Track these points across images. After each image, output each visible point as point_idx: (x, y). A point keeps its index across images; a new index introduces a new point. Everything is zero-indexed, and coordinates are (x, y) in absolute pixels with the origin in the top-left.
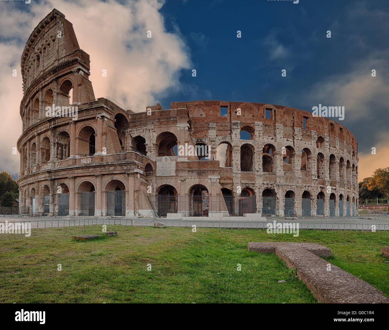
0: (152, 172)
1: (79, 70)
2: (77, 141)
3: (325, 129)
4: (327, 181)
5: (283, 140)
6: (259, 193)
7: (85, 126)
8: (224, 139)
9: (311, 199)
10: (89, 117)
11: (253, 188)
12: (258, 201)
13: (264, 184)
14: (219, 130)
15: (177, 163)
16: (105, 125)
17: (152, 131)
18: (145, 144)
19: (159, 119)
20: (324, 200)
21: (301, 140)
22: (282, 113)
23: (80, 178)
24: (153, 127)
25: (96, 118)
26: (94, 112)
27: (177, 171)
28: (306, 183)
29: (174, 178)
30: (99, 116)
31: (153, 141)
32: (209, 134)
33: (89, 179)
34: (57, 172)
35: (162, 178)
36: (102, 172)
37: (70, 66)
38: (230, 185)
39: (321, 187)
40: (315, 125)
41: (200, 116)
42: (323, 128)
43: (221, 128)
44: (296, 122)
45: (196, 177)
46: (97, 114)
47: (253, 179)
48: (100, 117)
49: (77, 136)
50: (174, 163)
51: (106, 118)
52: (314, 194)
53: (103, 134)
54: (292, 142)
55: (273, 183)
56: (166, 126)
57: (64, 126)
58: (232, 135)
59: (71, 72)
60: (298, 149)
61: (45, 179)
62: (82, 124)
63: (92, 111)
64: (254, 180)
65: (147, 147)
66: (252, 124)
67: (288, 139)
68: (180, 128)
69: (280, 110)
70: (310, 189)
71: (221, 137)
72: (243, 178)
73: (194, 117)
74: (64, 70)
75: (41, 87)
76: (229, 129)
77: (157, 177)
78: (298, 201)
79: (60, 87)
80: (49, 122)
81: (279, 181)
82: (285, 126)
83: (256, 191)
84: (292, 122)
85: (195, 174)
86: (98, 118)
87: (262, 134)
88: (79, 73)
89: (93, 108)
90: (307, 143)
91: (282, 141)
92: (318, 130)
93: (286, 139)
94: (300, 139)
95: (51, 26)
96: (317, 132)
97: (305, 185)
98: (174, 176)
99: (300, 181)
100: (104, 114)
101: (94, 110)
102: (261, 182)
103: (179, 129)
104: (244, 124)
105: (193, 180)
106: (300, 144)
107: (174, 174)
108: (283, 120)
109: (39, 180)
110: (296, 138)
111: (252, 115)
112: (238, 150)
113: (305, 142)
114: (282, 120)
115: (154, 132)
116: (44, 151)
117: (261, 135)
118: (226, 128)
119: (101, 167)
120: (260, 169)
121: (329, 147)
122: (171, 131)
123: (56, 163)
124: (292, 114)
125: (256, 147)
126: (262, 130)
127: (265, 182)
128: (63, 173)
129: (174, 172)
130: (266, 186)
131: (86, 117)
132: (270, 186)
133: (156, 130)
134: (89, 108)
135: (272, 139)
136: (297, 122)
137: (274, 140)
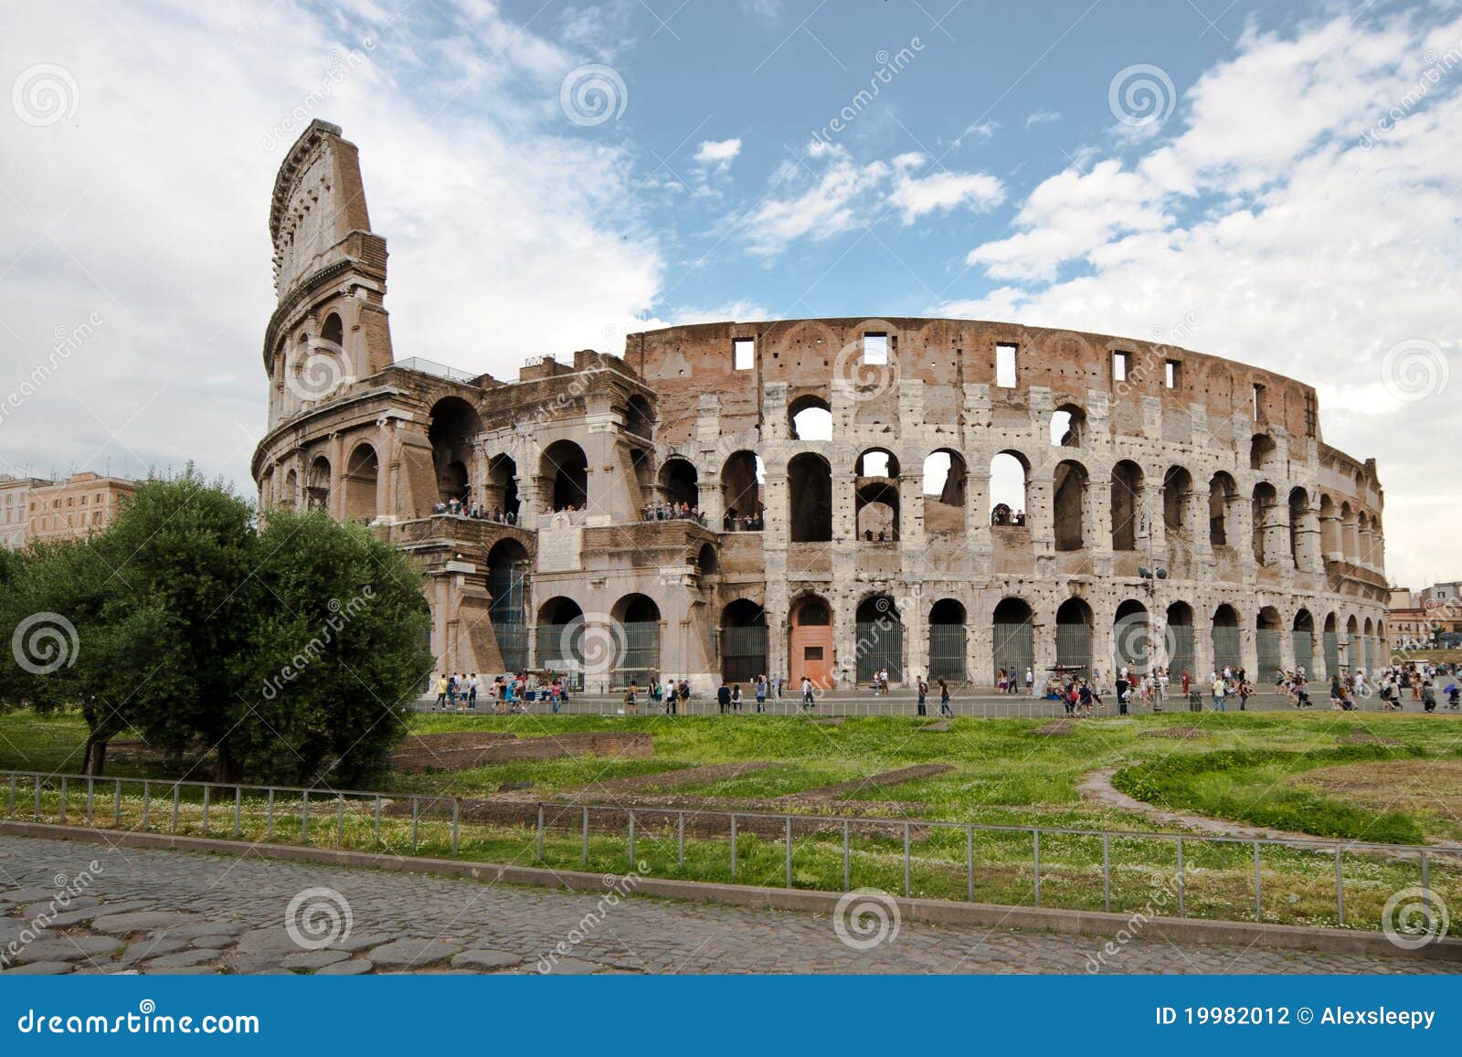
0: (526, 561)
1: (355, 287)
2: (344, 483)
3: (1089, 376)
4: (1099, 560)
5: (923, 432)
6: (844, 612)
7: (359, 443)
8: (739, 444)
9: (1034, 626)
10: (364, 420)
11: (824, 595)
12: (841, 637)
13: (861, 581)
14: (726, 416)
15: (586, 531)
16: (397, 443)
17: (531, 438)
18: (515, 477)
20: (1092, 627)
21: (989, 425)
22: (919, 343)
24: (532, 428)
25: (378, 423)
26: (373, 408)
27: (583, 555)
28: (1012, 572)
29: (577, 575)
30: (383, 416)
31: (533, 469)
32: (701, 431)
35: (550, 577)
37: (338, 276)
38: (757, 589)
39: (1071, 583)
40: (1045, 367)
41: (677, 375)
42: (1081, 373)
43: (733, 410)
44: (969, 366)
45: (629, 572)
46: (378, 412)
47: (825, 567)
48: (386, 421)
49: (345, 471)
50: (578, 532)
51: (402, 420)
52: (1045, 608)
53: (392, 466)
54: (955, 437)
55: (891, 576)
56: (561, 423)
57: (321, 443)
58: (762, 427)
59: (338, 294)
60: (976, 456)
62: (354, 438)
63: (370, 405)
64: (827, 569)
65: (519, 485)
66: (822, 389)
67: (941, 426)
68: (594, 428)
69: (911, 334)
70: (1025, 592)
71: (731, 437)
72: (794, 565)
73: (661, 381)
74: (326, 288)
75: (289, 325)
76: (755, 408)
77: (540, 574)
78: (977, 634)
79: (321, 330)
81: (908, 570)
82: (929, 382)
83: (836, 605)
84: (955, 368)
85: (626, 563)
86: (381, 422)
87: (852, 416)
88: (356, 296)
89: (370, 398)
90: (1012, 432)
91: (919, 436)
92: (1058, 385)
93: (933, 428)
94: (984, 423)
95: (314, 158)
96: (1056, 389)
97: (1004, 576)
98: (578, 572)
99: (985, 565)
100: (393, 412)
101: (375, 402)
102: (851, 575)
103: (591, 431)
104: (798, 388)
105: (623, 582)
106: (986, 438)
107: (577, 565)
108: (922, 365)
110: (970, 419)
111: (822, 360)
112: (779, 476)
113: (1002, 430)
114: (919, 367)
115: (535, 440)
117: (850, 420)
118: (745, 406)
120: (847, 532)
121: (1108, 436)
122: (574, 438)
124: (954, 341)
125: (836, 460)
126: (851, 406)
127: (864, 576)
129: (578, 557)
130: (866, 588)
131: (360, 421)
132: (878, 587)
133: (538, 436)
134: (363, 398)
135: (887, 430)
136: (972, 365)
137: (891, 435)
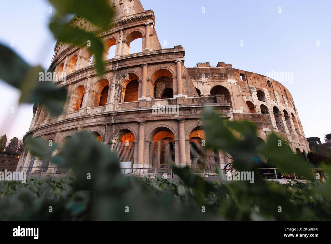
1: (152, 24)
2: (149, 83)
7: (159, 69)
8: (248, 99)
10: (167, 60)
15: (234, 114)
16: (184, 69)
17: (206, 83)
19: (212, 74)
22: (275, 85)
23: (152, 123)
24: (207, 80)
25: (176, 62)
26: (173, 57)
30: (180, 60)
31: (208, 92)
33: (166, 124)
34: (119, 115)
36: (187, 116)
37: (142, 20)
43: (244, 90)
46: (177, 58)
49: (150, 78)
53: (183, 77)
56: (218, 80)
57: (132, 68)
58: (252, 96)
59: (142, 25)
61: (97, 124)
62: (156, 67)
66: (262, 90)
71: (245, 97)
74: (135, 23)
76: (249, 92)
79: (126, 36)
80: (112, 64)
84: (281, 92)
86: (178, 61)
88: (151, 27)
89: (173, 53)
101: (174, 55)
103: (229, 84)
104: (258, 89)
109: (87, 125)
111: (260, 83)
112: (259, 109)
114: (276, 90)
115: (208, 84)
116: (94, 94)
117: (269, 99)
118: (246, 90)
119: (185, 110)
120: (276, 127)
122: (223, 85)
123: (116, 106)
125: (269, 108)
126: (269, 95)
128: (129, 116)
131: (164, 61)
133: (209, 83)
134: (170, 52)
135: (276, 103)
136: (283, 92)
